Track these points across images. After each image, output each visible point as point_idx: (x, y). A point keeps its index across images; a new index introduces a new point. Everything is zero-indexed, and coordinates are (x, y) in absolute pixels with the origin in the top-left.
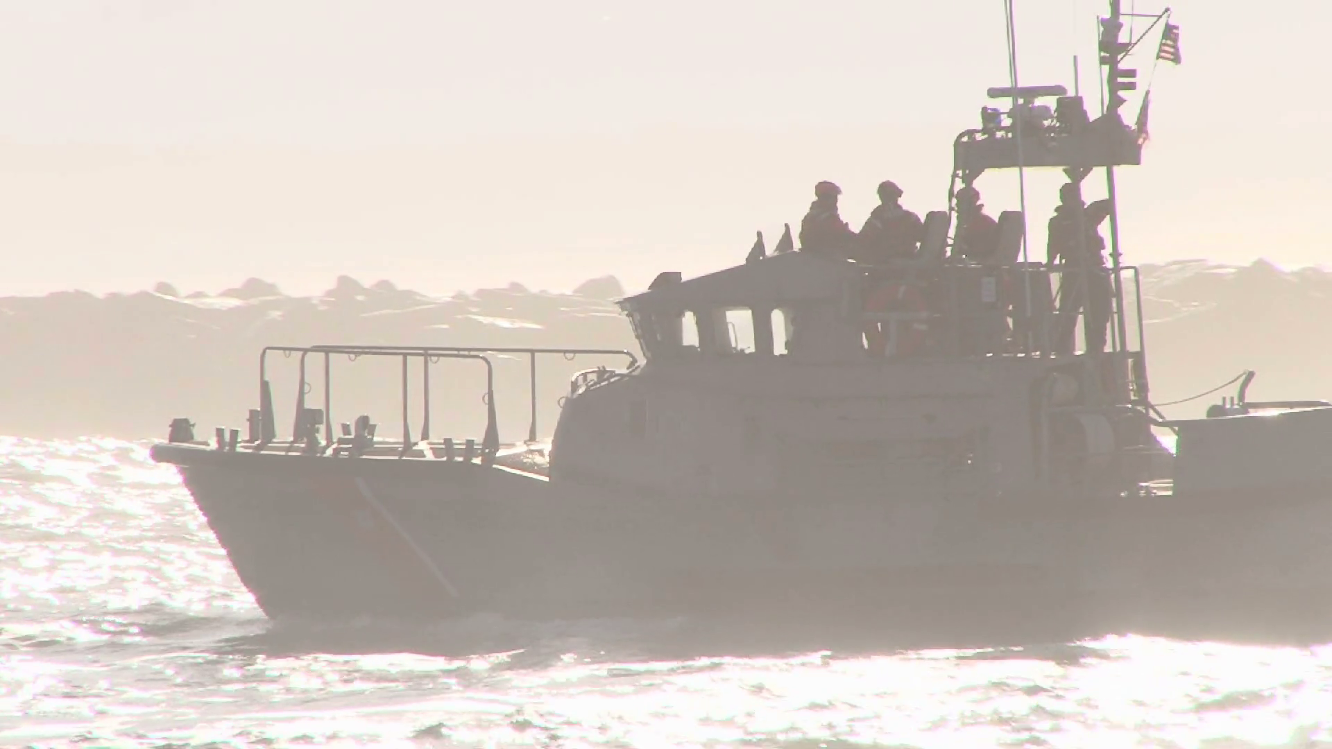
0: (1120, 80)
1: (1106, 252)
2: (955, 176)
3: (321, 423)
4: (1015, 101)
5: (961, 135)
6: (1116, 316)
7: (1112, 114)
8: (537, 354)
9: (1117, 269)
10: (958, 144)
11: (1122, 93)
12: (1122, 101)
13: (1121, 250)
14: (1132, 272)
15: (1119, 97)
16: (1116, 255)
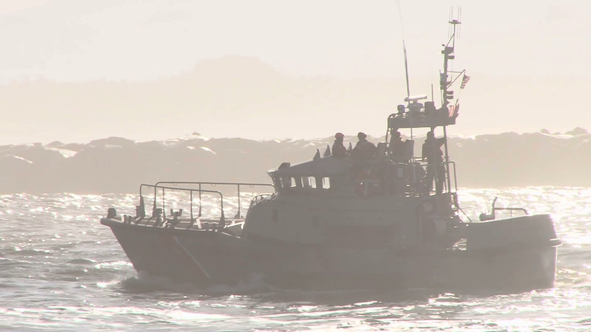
0: (447, 95)
1: (443, 156)
2: (388, 130)
3: (161, 213)
4: (409, 102)
5: (391, 116)
6: (447, 180)
7: (444, 108)
8: (240, 186)
9: (447, 163)
10: (389, 119)
11: (448, 100)
12: (448, 103)
13: (449, 155)
14: (452, 164)
15: (447, 101)
16: (447, 157)
